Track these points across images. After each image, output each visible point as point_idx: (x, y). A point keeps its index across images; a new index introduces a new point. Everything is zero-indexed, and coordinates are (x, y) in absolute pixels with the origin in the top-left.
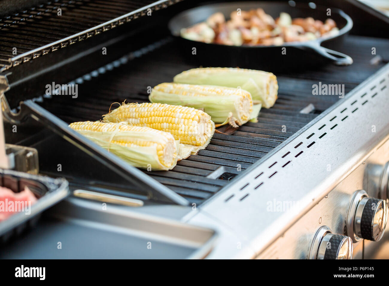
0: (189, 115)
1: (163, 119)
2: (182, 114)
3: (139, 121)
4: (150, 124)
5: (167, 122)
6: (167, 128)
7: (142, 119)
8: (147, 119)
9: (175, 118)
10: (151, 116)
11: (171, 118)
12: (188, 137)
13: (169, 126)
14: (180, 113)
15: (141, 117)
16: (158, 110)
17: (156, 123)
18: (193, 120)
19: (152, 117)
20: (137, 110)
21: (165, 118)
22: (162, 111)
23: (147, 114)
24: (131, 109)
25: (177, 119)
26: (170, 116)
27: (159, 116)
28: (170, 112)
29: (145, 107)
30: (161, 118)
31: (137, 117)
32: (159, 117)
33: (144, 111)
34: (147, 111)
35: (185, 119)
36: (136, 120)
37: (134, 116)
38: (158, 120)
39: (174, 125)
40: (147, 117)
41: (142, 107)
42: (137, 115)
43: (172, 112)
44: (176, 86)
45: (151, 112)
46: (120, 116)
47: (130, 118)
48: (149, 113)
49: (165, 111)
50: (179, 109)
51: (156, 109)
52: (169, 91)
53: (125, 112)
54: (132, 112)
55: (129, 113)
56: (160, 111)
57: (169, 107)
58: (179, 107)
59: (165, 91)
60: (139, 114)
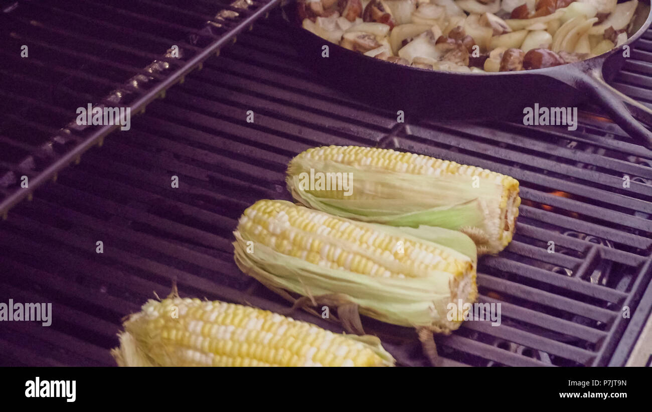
10: (240, 355)
14: (314, 359)
15: (217, 353)
16: (259, 340)
19: (242, 358)
20: (207, 331)
22: (268, 347)
23: (232, 348)
24: (192, 324)
28: (288, 353)
29: (226, 326)
31: (206, 349)
33: (224, 339)
34: (231, 339)
36: (203, 356)
37: (199, 347)
40: (231, 354)
41: (219, 325)
42: (206, 344)
43: (292, 355)
44: (297, 219)
45: (241, 345)
46: (165, 335)
47: (189, 347)
48: (237, 346)
49: (276, 349)
50: (312, 344)
51: (253, 334)
52: (278, 231)
53: (178, 330)
54: (194, 332)
55: (187, 334)
56: (264, 347)
57: (285, 334)
58: (310, 339)
59: (271, 228)
60: (211, 343)
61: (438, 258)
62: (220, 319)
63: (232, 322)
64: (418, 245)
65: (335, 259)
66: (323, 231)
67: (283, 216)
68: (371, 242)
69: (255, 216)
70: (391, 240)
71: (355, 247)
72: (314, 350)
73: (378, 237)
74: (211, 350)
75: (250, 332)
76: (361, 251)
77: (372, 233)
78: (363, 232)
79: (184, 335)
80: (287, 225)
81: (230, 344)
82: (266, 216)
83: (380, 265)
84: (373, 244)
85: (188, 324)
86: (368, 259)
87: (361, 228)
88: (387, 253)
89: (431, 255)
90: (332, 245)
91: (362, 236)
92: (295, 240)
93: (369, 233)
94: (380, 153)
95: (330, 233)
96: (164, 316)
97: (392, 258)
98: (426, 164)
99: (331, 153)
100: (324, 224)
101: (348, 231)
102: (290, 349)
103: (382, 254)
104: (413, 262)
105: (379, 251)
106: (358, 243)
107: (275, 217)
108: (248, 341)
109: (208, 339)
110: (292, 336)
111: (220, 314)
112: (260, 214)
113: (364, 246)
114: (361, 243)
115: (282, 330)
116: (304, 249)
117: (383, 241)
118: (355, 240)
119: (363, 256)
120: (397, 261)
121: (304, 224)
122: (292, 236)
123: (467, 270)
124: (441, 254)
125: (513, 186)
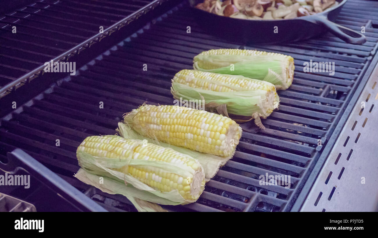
0: (216, 127)
1: (187, 129)
2: (208, 125)
3: (160, 128)
4: (173, 133)
5: (192, 133)
6: (191, 139)
7: (164, 126)
8: (169, 127)
9: (201, 129)
10: (173, 124)
11: (196, 128)
12: (215, 150)
13: (194, 137)
14: (206, 123)
15: (163, 124)
16: (182, 117)
17: (179, 133)
18: (221, 134)
19: (175, 125)
20: (158, 115)
21: (189, 127)
22: (185, 120)
23: (170, 121)
24: (152, 113)
25: (202, 131)
26: (194, 126)
27: (182, 125)
28: (194, 121)
29: (167, 113)
30: (185, 128)
31: (159, 123)
32: (183, 127)
33: (166, 118)
34: (170, 118)
35: (212, 131)
36: (158, 127)
37: (156, 122)
38: (182, 130)
39: (200, 137)
40: (169, 124)
41: (164, 113)
42: (159, 121)
43: (196, 122)
44: (198, 75)
45: (174, 120)
46: (141, 119)
47: (151, 123)
48: (172, 120)
49: (189, 119)
50: (205, 117)
51: (179, 115)
52: (190, 80)
53: (146, 116)
54: (153, 117)
55: (150, 118)
56: (184, 119)
57: (193, 114)
58: (204, 115)
59: (187, 80)
60: (160, 121)
61: (259, 85)
62: (164, 110)
63: (169, 111)
64: (250, 81)
65: (215, 90)
66: (209, 79)
67: (191, 75)
68: (230, 81)
69: (180, 75)
70: (238, 80)
71: (223, 83)
72: (205, 119)
73: (233, 79)
74: (161, 124)
75: (177, 114)
76: (225, 85)
77: (230, 78)
78: (226, 78)
79: (149, 118)
80: (194, 77)
81: (169, 120)
82: (184, 75)
83: (234, 90)
84: (231, 82)
85: (151, 114)
86: (229, 88)
87: (225, 77)
88: (237, 85)
89: (256, 84)
90: (213, 83)
91: (226, 79)
92: (197, 83)
93: (229, 78)
94: (232, 51)
95: (212, 79)
96: (141, 112)
97: (239, 86)
98: (253, 53)
99: (212, 52)
100: (209, 76)
101: (220, 77)
102: (195, 119)
103: (234, 85)
104: (248, 87)
105: (233, 84)
106: (224, 82)
107: (188, 75)
108: (176, 118)
109: (159, 119)
110: (196, 114)
111: (164, 108)
112: (182, 74)
113: (227, 83)
114: (226, 81)
115: (192, 112)
116: (202, 86)
117: (235, 80)
118: (223, 81)
119: (226, 87)
120: (242, 87)
121: (201, 76)
122: (196, 82)
123: (272, 90)
124: (260, 84)
125: (291, 59)
